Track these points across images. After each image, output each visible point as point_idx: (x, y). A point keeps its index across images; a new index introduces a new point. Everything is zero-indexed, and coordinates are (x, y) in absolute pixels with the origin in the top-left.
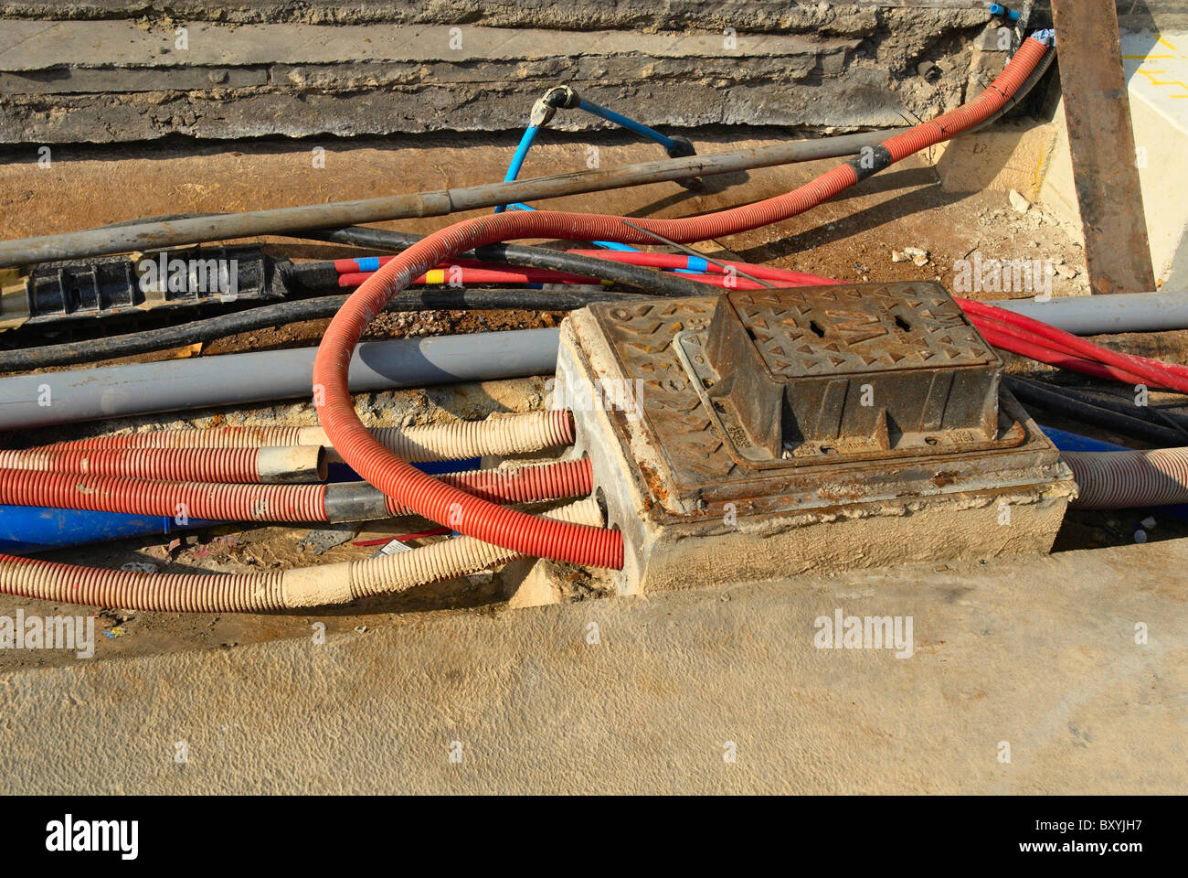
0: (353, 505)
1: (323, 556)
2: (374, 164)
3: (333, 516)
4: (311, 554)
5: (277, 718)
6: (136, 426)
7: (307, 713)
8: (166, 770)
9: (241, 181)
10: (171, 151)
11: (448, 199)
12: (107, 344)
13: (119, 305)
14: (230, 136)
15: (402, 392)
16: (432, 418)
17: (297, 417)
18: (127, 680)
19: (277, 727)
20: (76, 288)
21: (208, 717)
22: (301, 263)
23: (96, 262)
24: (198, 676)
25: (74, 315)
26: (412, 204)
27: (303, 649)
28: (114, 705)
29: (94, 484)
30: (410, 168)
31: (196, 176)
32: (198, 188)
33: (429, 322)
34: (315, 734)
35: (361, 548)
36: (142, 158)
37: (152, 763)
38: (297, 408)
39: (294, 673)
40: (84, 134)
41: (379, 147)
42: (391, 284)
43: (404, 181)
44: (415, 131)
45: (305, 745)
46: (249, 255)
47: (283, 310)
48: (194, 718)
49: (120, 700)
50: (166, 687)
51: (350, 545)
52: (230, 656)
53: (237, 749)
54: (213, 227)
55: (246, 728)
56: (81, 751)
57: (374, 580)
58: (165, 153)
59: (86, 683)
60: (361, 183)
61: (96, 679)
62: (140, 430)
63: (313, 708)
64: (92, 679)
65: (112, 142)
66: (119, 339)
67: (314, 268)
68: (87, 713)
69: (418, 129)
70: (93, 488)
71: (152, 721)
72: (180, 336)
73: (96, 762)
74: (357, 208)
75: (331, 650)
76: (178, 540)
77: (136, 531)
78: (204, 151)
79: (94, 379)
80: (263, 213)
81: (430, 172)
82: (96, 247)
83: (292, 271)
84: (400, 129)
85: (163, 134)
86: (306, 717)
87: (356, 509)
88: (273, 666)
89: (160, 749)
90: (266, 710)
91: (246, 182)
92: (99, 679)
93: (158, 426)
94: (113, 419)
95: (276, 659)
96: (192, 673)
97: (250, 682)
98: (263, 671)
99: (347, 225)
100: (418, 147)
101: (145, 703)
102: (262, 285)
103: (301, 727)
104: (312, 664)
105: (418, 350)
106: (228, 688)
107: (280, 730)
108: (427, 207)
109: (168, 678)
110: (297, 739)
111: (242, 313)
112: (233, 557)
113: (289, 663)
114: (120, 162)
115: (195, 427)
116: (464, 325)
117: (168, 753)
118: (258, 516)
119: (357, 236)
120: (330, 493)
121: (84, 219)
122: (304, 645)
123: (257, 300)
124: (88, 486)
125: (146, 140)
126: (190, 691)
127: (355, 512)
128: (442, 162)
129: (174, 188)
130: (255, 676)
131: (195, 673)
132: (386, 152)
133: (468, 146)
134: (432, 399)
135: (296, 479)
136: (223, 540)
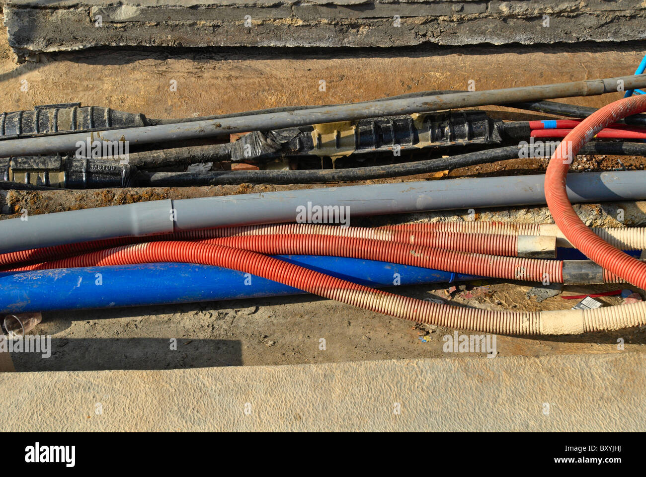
0: (581, 274)
1: (542, 303)
2: (541, 62)
3: (567, 281)
4: (534, 301)
5: (578, 403)
6: (430, 218)
7: (595, 401)
8: (519, 427)
9: (462, 71)
10: (421, 52)
11: (603, 85)
12: (403, 167)
13: (404, 144)
14: (459, 44)
15: (586, 205)
16: (604, 222)
17: (522, 217)
18: (483, 371)
19: (579, 408)
20: (381, 133)
21: (536, 397)
22: (508, 123)
23: (392, 118)
24: (524, 373)
25: (379, 149)
26: (581, 87)
27: (584, 362)
28: (479, 384)
29: (420, 251)
30: (564, 65)
31: (436, 68)
32: (438, 75)
33: (583, 161)
34: (604, 415)
35: (566, 300)
36: (404, 56)
37: (509, 421)
38: (523, 212)
39: (582, 376)
40: (377, 42)
41: (545, 52)
42: (583, 138)
43: (560, 73)
44: (570, 42)
45: (599, 421)
46: (480, 117)
47: (508, 151)
48: (527, 397)
49: (482, 382)
50: (507, 377)
51: (559, 298)
52: (540, 361)
53: (558, 419)
54: (464, 99)
55: (560, 407)
56: (466, 410)
57: (599, 322)
58: (417, 53)
59: (460, 370)
60: (534, 74)
61: (465, 368)
62: (432, 220)
63: (598, 399)
64: (463, 368)
65: (392, 47)
66: (409, 164)
67: (517, 126)
68: (465, 388)
69: (572, 40)
70: (420, 253)
71: (503, 396)
72: (445, 165)
73: (477, 418)
74: (548, 90)
75: (601, 364)
76: (454, 287)
77: (435, 280)
78: (440, 53)
79: (413, 189)
80: (492, 91)
81: (576, 67)
82: (399, 109)
83: (503, 127)
84: (561, 40)
85: (421, 42)
86: (595, 404)
87: (584, 277)
88: (568, 370)
89: (512, 414)
90: (570, 397)
91: (465, 72)
92: (467, 368)
93: (443, 218)
94: (417, 213)
95: (569, 366)
96: (520, 369)
97: (556, 379)
98: (563, 373)
99: (540, 100)
100: (569, 52)
101: (497, 385)
102: (487, 135)
103: (594, 410)
104: (592, 371)
105: (600, 179)
106: (543, 381)
107: (581, 410)
108: (590, 90)
109: (506, 371)
110: (593, 417)
111: (482, 152)
112: (487, 299)
113: (577, 370)
114: (392, 59)
115: (463, 220)
116: (605, 164)
117: (518, 417)
118: (518, 277)
119: (546, 107)
120: (566, 266)
121: (374, 92)
122: (584, 359)
123: (483, 144)
124: (417, 252)
125: (411, 46)
126: (522, 381)
127: (583, 279)
128: (584, 61)
129: (424, 75)
130: (558, 375)
131: (522, 370)
132: (549, 55)
133: (600, 51)
134: (605, 210)
135: (540, 256)
136: (479, 289)
